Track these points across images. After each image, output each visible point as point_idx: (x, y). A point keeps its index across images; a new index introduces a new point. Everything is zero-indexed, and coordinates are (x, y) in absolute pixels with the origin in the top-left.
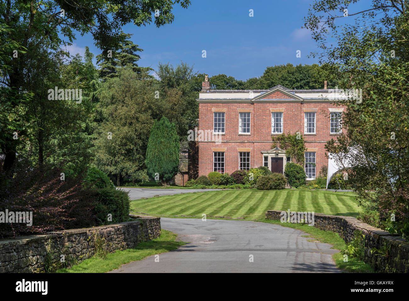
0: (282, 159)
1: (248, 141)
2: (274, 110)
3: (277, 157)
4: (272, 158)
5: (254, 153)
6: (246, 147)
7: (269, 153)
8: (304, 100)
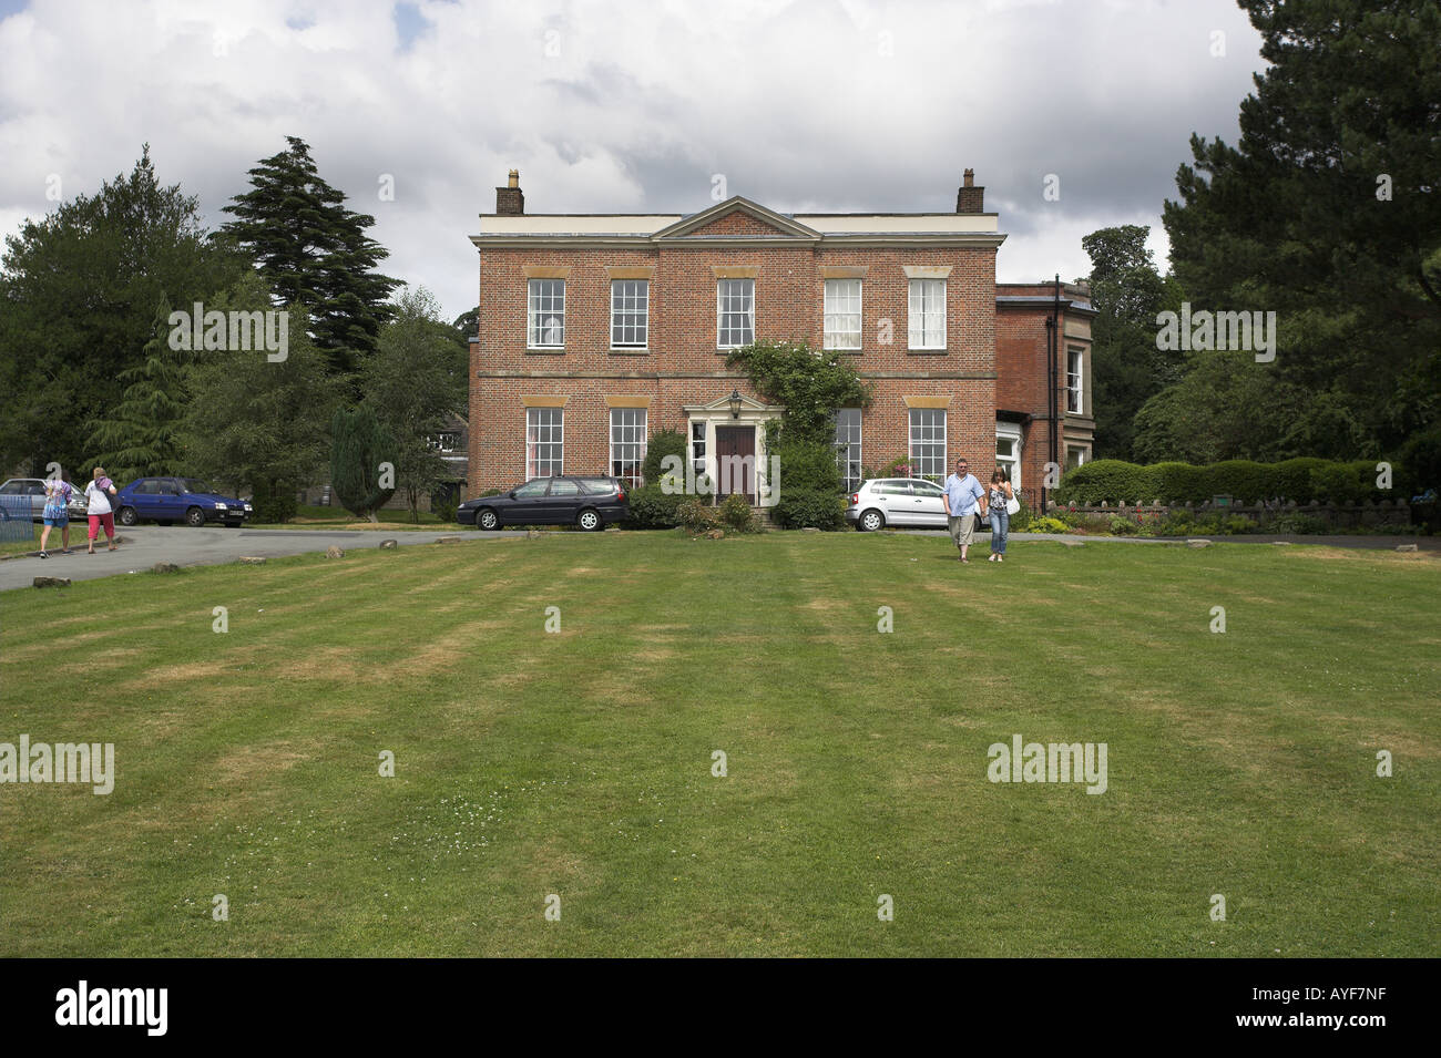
0: (752, 430)
1: (639, 372)
2: (724, 270)
3: (734, 423)
4: (719, 429)
5: (659, 411)
6: (632, 392)
7: (709, 413)
8: (823, 237)
